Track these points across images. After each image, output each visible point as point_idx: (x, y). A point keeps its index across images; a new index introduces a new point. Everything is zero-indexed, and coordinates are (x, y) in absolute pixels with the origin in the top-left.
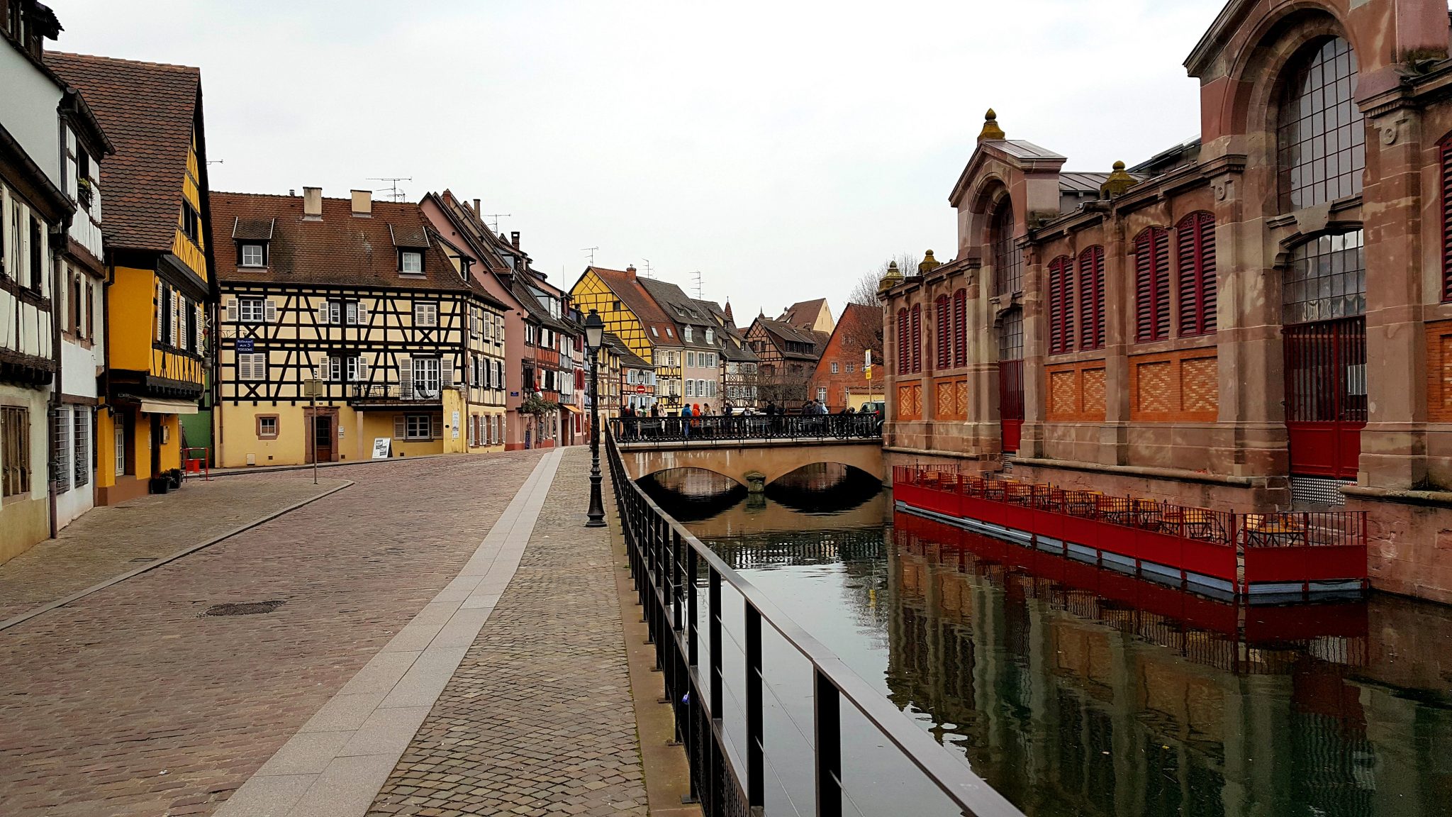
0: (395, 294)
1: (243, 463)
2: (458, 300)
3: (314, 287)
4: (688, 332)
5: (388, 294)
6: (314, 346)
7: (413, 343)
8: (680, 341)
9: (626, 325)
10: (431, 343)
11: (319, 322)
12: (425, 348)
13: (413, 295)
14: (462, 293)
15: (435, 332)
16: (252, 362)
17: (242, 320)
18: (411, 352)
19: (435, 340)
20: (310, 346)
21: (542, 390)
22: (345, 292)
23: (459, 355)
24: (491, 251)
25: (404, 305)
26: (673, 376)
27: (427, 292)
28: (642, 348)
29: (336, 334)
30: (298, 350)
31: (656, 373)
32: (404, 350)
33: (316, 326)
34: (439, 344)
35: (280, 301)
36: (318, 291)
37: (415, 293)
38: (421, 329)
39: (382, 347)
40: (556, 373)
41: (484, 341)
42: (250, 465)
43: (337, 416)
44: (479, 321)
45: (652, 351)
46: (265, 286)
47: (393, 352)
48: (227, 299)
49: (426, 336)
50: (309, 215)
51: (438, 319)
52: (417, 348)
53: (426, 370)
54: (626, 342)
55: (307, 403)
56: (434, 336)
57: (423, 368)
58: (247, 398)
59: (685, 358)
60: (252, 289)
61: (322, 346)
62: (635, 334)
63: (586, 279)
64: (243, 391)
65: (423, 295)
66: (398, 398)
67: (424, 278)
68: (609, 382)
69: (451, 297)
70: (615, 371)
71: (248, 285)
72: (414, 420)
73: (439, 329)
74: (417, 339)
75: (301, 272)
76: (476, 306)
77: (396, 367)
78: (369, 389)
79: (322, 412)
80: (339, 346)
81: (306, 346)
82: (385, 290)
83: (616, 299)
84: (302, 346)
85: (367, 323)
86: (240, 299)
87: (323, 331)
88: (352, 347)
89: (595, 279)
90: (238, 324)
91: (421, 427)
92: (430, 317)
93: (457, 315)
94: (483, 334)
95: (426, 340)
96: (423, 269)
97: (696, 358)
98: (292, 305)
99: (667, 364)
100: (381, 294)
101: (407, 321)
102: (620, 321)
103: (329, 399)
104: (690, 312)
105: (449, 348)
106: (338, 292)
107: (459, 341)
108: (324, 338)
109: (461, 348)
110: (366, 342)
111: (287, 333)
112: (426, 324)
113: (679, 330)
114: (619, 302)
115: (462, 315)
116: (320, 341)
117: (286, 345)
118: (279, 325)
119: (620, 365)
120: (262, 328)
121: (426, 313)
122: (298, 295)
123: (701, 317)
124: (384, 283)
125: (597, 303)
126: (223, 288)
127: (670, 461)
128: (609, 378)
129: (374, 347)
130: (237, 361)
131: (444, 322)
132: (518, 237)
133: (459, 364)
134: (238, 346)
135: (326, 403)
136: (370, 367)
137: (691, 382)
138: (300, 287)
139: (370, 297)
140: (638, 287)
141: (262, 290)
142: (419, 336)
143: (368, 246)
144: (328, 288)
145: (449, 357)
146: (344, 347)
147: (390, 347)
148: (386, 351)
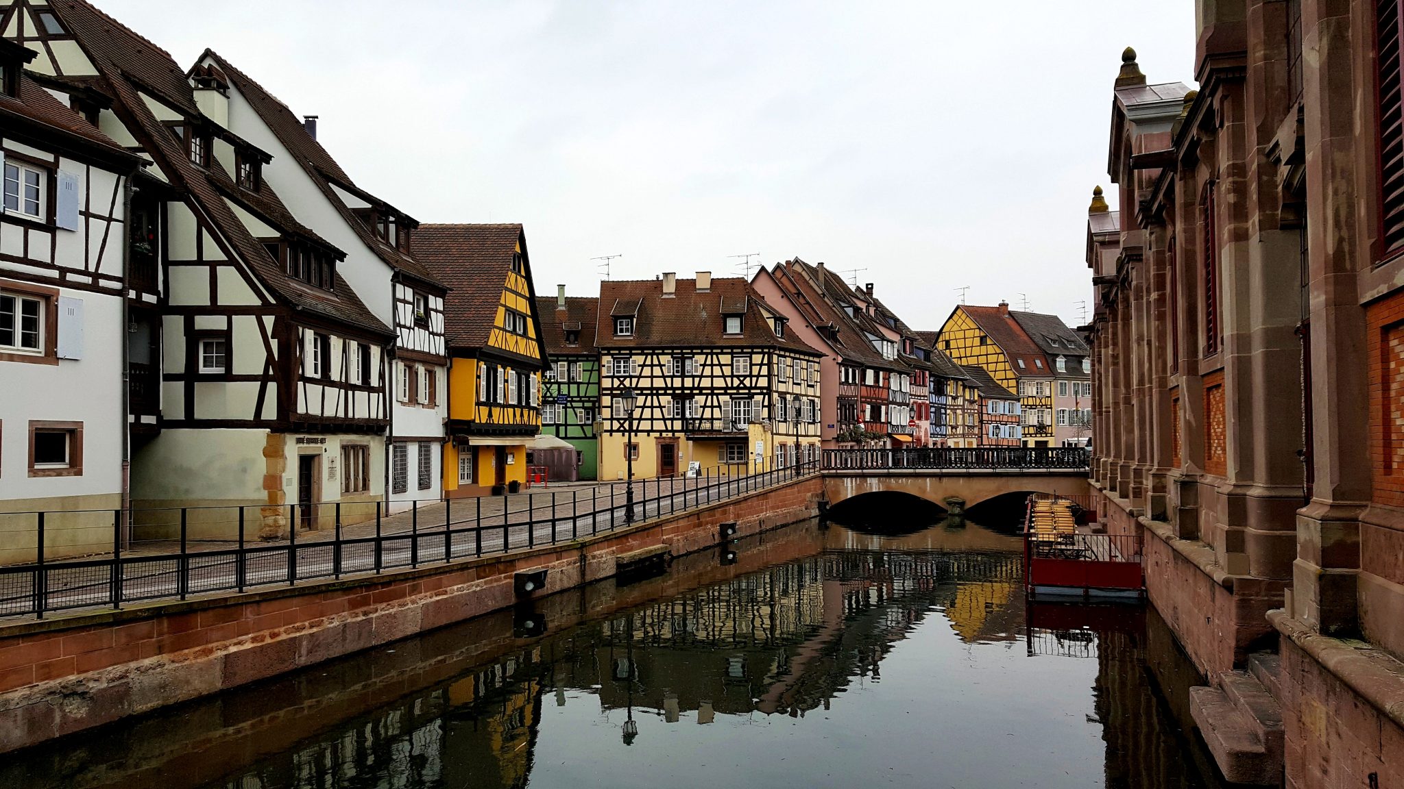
0: (719, 351)
1: (615, 478)
2: (766, 353)
3: (663, 348)
4: (1061, 364)
5: (714, 351)
6: (663, 392)
7: (732, 388)
8: (1051, 372)
9: (992, 358)
10: (745, 388)
11: (666, 374)
12: (741, 391)
13: (732, 351)
14: (769, 347)
15: (748, 379)
16: (621, 404)
17: (616, 374)
18: (731, 394)
19: (748, 385)
20: (660, 392)
21: (865, 422)
22: (684, 351)
23: (767, 396)
24: (831, 305)
25: (725, 359)
26: (1042, 406)
27: (742, 348)
28: (1008, 379)
29: (677, 383)
30: (652, 395)
31: (1021, 402)
32: (726, 394)
33: (664, 377)
34: (751, 388)
35: (640, 359)
36: (666, 351)
37: (734, 349)
38: (738, 377)
39: (709, 391)
40: (883, 408)
41: (794, 383)
42: (619, 479)
43: (678, 444)
44: (788, 368)
45: (1017, 382)
46: (630, 349)
47: (717, 395)
48: (606, 360)
49: (742, 382)
50: (666, 294)
51: (751, 369)
52: (735, 391)
53: (742, 409)
54: (992, 374)
55: (658, 435)
56: (747, 382)
57: (739, 407)
58: (618, 431)
59: (1057, 387)
60: (622, 352)
61: (668, 392)
62: (1001, 366)
63: (955, 317)
64: (616, 425)
65: (740, 351)
66: (721, 431)
67: (742, 336)
68: (964, 413)
69: (760, 350)
70: (972, 402)
71: (620, 349)
72: (733, 448)
73: (751, 376)
74: (735, 385)
75: (655, 338)
76: (785, 356)
77: (719, 406)
78: (700, 424)
79: (668, 441)
80: (680, 392)
81: (657, 392)
82: (712, 348)
83: (982, 334)
84: (654, 392)
85: (699, 373)
86: (614, 359)
87: (668, 380)
88: (689, 392)
89: (964, 317)
90: (612, 377)
91: (738, 453)
92: (745, 367)
93: (765, 365)
94: (793, 378)
95: (742, 386)
96: (741, 330)
97: (1070, 389)
98: (648, 362)
99: (1035, 394)
100: (709, 351)
101: (727, 370)
102: (987, 355)
103: (673, 431)
104: (1066, 342)
105: (759, 391)
106: (679, 351)
107: (766, 385)
108: (669, 385)
109: (768, 391)
110: (699, 388)
111: (645, 383)
112: (741, 373)
113: (1049, 361)
114: (986, 336)
115: (770, 364)
116: (666, 388)
117: (644, 392)
118: (639, 377)
119: (979, 396)
120: (628, 379)
121: (742, 364)
122: (652, 355)
123: (1079, 346)
124: (712, 343)
125: (965, 338)
126: (603, 352)
127: (874, 485)
128: (963, 409)
129: (704, 392)
130: (612, 403)
131: (755, 370)
132: (872, 288)
133: (766, 403)
134: (612, 392)
135: (670, 435)
136: (701, 407)
137: (1063, 411)
138: (654, 349)
139: (702, 353)
140: (1010, 322)
141: (628, 352)
142: (736, 382)
143: (704, 314)
144: (673, 348)
145: (759, 398)
146: (683, 392)
147: (715, 391)
148: (712, 394)
